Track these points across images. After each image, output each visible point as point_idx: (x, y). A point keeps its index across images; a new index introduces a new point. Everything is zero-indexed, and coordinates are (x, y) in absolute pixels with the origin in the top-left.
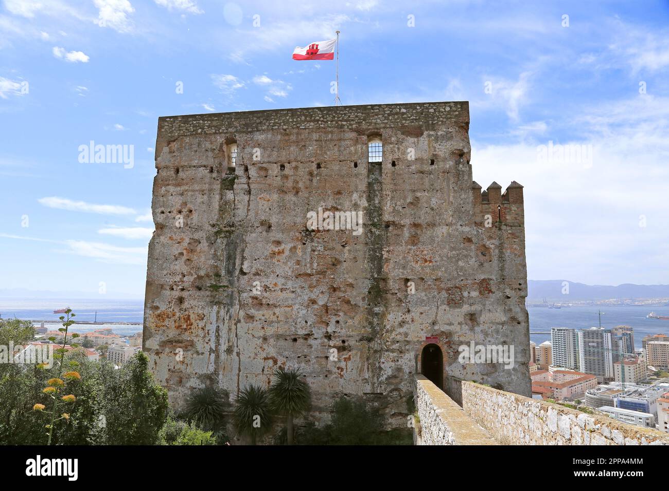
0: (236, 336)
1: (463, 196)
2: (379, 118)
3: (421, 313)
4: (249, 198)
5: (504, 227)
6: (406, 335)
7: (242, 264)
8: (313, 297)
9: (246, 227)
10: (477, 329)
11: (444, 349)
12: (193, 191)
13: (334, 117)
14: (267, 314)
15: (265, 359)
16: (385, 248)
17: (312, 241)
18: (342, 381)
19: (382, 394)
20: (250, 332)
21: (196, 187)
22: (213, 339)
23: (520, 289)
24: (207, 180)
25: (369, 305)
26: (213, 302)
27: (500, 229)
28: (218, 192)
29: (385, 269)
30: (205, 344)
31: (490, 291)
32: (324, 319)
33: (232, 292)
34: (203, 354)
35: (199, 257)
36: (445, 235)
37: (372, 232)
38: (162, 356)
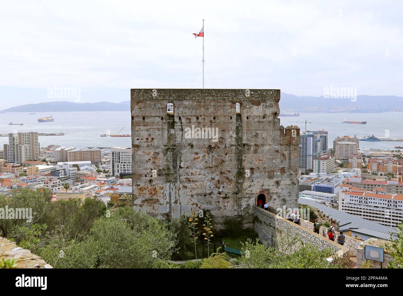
0: (179, 195)
1: (276, 133)
2: (242, 96)
3: (258, 182)
4: (182, 133)
5: (291, 146)
6: (252, 191)
7: (180, 163)
8: (213, 177)
9: (181, 146)
10: (279, 187)
11: (266, 196)
12: (154, 129)
13: (221, 94)
14: (193, 185)
15: (192, 204)
16: (244, 155)
17: (212, 152)
18: (225, 211)
19: (242, 215)
20: (185, 193)
21: (155, 127)
22: (168, 197)
23: (296, 171)
24: (161, 124)
25: (237, 179)
26: (167, 181)
27: (290, 147)
28: (167, 129)
29: (243, 164)
30: (164, 200)
31: (285, 172)
32: (218, 186)
33: (176, 176)
34: (163, 204)
35: (159, 161)
36: (268, 149)
37: (238, 148)
38: (143, 207)
